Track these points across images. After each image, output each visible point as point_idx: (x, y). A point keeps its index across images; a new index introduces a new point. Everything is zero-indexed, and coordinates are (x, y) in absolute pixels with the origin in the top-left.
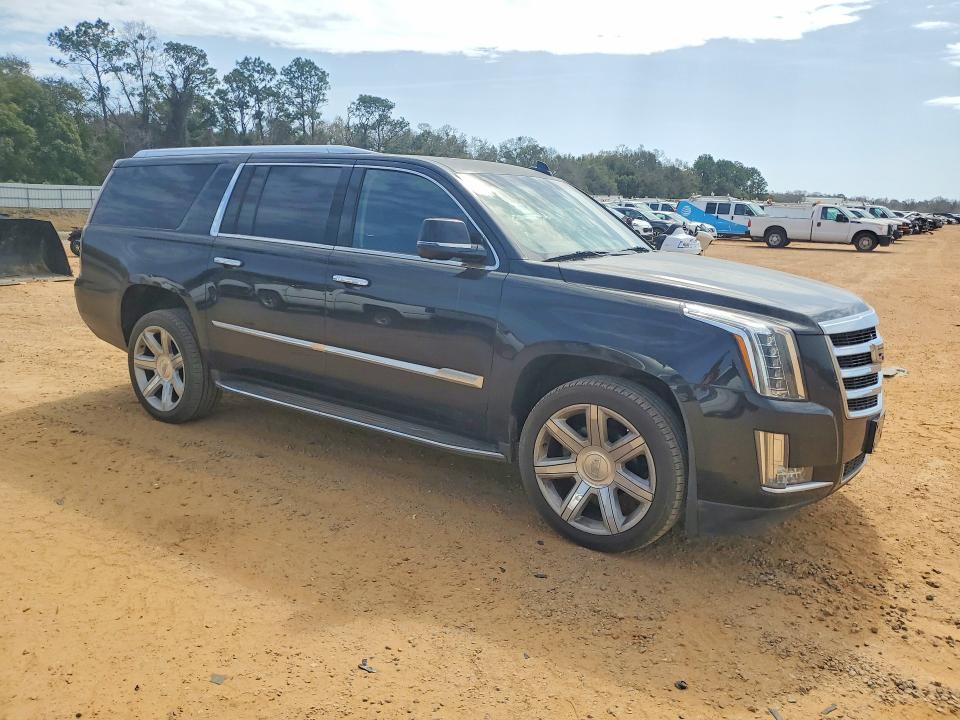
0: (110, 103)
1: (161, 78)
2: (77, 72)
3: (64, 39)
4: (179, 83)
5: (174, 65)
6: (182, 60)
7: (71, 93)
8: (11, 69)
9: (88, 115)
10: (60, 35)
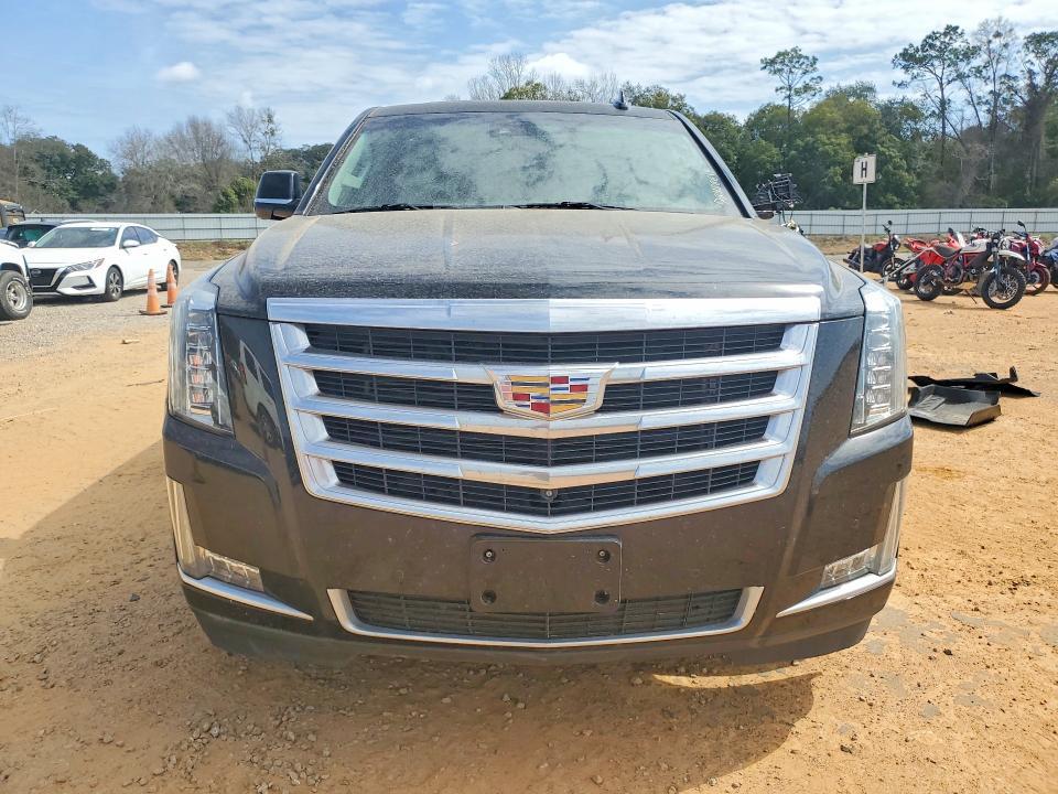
0: (953, 117)
1: (1015, 78)
2: (920, 89)
3: (910, 59)
4: (1040, 80)
5: (1034, 60)
6: (1045, 52)
7: (912, 112)
8: (859, 97)
9: (926, 133)
10: (905, 55)
